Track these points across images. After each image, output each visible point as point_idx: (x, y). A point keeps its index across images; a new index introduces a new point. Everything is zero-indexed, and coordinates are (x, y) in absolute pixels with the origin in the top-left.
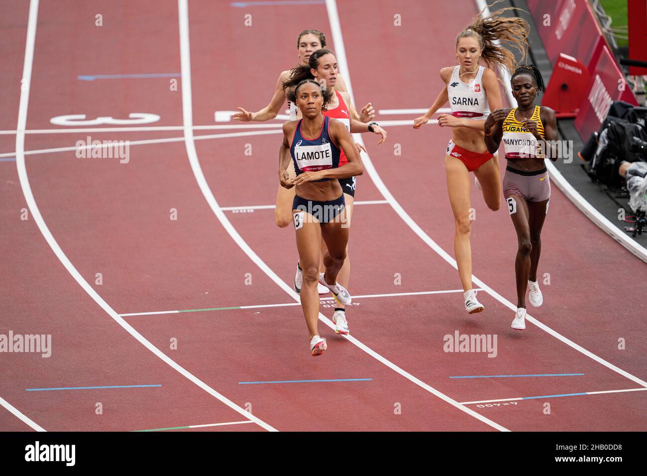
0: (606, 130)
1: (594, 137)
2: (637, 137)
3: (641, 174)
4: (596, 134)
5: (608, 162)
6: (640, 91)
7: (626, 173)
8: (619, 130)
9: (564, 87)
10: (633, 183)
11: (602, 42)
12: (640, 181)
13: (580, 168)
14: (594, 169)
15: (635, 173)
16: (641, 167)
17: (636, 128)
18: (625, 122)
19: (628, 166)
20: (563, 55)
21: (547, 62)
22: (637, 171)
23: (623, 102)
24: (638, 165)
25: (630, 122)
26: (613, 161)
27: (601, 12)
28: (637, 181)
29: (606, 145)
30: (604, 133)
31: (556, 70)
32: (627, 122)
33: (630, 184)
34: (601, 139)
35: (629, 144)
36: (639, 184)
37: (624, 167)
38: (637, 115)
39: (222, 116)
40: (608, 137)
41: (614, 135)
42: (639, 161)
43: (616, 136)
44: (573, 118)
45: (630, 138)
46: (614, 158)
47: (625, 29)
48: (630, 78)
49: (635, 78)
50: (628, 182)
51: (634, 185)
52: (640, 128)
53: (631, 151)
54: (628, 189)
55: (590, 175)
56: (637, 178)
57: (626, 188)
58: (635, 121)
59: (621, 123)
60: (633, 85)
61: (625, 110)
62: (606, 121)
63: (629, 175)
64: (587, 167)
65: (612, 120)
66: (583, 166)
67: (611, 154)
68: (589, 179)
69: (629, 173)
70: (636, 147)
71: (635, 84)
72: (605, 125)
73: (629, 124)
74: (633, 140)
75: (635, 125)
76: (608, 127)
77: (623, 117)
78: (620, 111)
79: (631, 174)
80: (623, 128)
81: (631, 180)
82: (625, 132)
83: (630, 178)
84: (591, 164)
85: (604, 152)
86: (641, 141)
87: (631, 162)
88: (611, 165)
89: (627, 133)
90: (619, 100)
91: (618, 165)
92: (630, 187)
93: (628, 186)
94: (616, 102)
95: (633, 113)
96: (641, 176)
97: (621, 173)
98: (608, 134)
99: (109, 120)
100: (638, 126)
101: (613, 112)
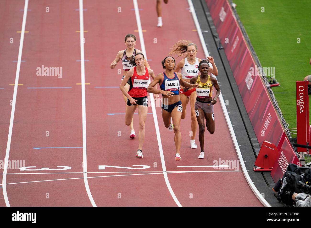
0: (286, 177)
1: (280, 180)
2: (301, 181)
3: (303, 199)
4: (281, 179)
5: (287, 193)
6: (303, 159)
7: (295, 199)
8: (292, 178)
9: (266, 156)
10: (299, 203)
11: (284, 135)
12: (302, 202)
13: (273, 195)
14: (280, 196)
15: (300, 198)
16: (302, 196)
17: (300, 177)
18: (295, 174)
19: (297, 195)
20: (265, 141)
21: (258, 144)
22: (301, 197)
23: (294, 164)
24: (301, 195)
25: (298, 174)
26: (289, 193)
27: (284, 121)
28: (301, 202)
29: (286, 185)
30: (285, 179)
31: (262, 148)
32: (296, 174)
33: (297, 204)
34: (283, 182)
35: (297, 184)
36: (302, 204)
37: (294, 196)
38: (301, 170)
39: (102, 167)
40: (287, 181)
41: (290, 180)
42: (302, 193)
43: (291, 181)
44: (270, 171)
45: (297, 181)
46: (290, 191)
47: (295, 129)
48: (298, 153)
49: (300, 153)
50: (296, 203)
51: (299, 204)
52: (302, 177)
53: (297, 188)
54: (296, 206)
55: (278, 199)
56: (301, 201)
57: (295, 206)
58: (300, 174)
59: (293, 174)
60: (299, 156)
61: (295, 168)
62: (286, 173)
63: (297, 199)
64: (277, 195)
65: (290, 173)
66: (275, 194)
67: (288, 189)
68: (278, 201)
69: (297, 198)
70: (300, 186)
71: (300, 156)
72: (285, 175)
73: (297, 174)
74: (299, 183)
75: (300, 175)
76: (287, 176)
77: (294, 172)
78: (292, 168)
79: (298, 199)
80: (294, 176)
81: (298, 202)
82: (295, 178)
83: (297, 201)
84: (279, 193)
85: (285, 188)
86: (302, 183)
87: (298, 193)
88: (288, 194)
89: (296, 179)
90: (292, 164)
91: (292, 194)
92: (297, 205)
93: (296, 204)
94: (291, 164)
95: (299, 169)
96: (302, 200)
97: (293, 198)
98: (287, 179)
99: (47, 169)
100: (301, 176)
101: (289, 169)
